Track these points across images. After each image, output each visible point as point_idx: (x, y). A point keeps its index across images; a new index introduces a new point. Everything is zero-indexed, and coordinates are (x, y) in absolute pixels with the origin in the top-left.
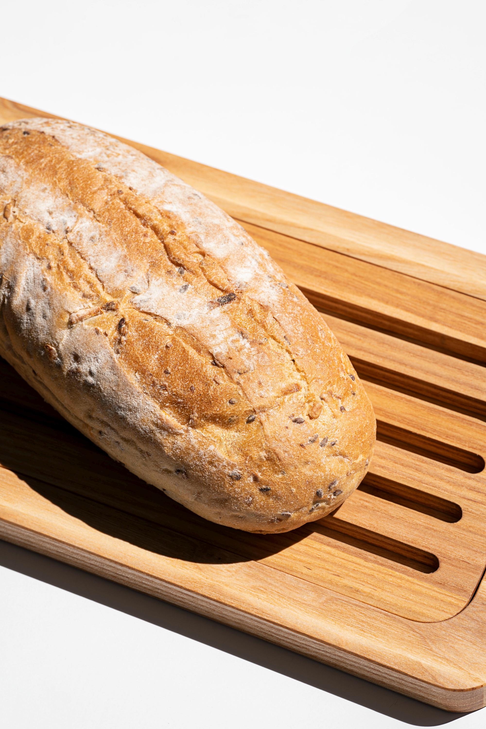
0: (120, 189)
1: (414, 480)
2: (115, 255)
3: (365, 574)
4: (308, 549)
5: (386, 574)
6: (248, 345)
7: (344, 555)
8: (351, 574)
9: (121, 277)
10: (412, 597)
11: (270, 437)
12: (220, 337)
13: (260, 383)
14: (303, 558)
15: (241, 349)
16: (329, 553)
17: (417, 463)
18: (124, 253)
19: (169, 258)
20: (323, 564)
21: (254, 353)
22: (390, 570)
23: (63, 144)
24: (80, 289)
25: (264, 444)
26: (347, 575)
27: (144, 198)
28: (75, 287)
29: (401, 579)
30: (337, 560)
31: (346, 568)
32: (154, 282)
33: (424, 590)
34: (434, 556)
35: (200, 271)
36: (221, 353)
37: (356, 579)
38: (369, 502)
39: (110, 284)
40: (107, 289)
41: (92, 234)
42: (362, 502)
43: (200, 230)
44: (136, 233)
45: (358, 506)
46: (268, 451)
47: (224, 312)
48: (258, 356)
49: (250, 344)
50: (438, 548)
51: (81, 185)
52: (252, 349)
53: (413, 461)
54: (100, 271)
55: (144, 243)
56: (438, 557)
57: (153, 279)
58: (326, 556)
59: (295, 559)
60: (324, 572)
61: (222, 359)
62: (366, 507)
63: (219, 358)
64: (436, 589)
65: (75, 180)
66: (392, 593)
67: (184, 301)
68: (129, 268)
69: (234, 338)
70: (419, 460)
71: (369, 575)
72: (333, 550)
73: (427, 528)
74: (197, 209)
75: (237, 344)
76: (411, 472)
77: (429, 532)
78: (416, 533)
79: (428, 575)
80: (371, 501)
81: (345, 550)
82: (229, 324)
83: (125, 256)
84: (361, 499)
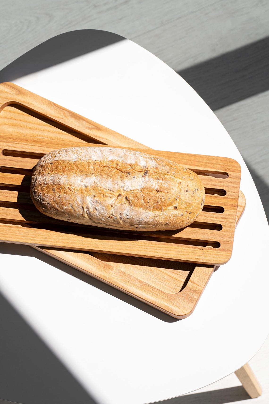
0: (94, 163)
1: (205, 220)
2: (109, 182)
3: (200, 253)
4: (181, 250)
5: (206, 251)
6: (162, 181)
7: (192, 249)
8: (196, 254)
9: (116, 186)
10: (216, 256)
11: (184, 200)
12: (154, 184)
13: (172, 189)
14: (181, 253)
15: (161, 184)
16: (188, 250)
17: (205, 214)
18: (111, 180)
19: (123, 172)
20: (187, 253)
21: (165, 182)
22: (207, 250)
23: (66, 160)
24: (108, 196)
25: (184, 203)
26: (195, 255)
27: (102, 161)
28: (106, 197)
29: (211, 252)
30: (191, 251)
31: (194, 253)
32: (125, 182)
33: (218, 253)
34: (218, 242)
35: (134, 171)
36: (157, 188)
37: (198, 255)
38: (194, 230)
39: (115, 190)
40: (115, 192)
41: (98, 180)
42: (192, 231)
43: (123, 159)
44: (110, 172)
45: (192, 233)
46: (186, 204)
47: (149, 177)
48: (167, 182)
49: (162, 180)
50: (218, 239)
51: (83, 169)
52: (164, 181)
53: (203, 214)
54: (109, 188)
55: (114, 173)
56: (219, 242)
57: (125, 181)
58: (187, 251)
59: (179, 254)
60: (188, 256)
61: (159, 189)
62: (194, 232)
63: (158, 190)
64: (222, 252)
65: (81, 169)
66: (209, 257)
67: (137, 181)
68: (116, 182)
69: (157, 182)
70: (205, 213)
71: (201, 253)
72: (189, 249)
73: (214, 234)
74: (116, 154)
75: (159, 183)
76: (204, 218)
77: (215, 235)
78: (211, 236)
79: (218, 248)
80: (195, 230)
81: (192, 248)
82: (153, 179)
83: (113, 180)
84: (192, 230)
